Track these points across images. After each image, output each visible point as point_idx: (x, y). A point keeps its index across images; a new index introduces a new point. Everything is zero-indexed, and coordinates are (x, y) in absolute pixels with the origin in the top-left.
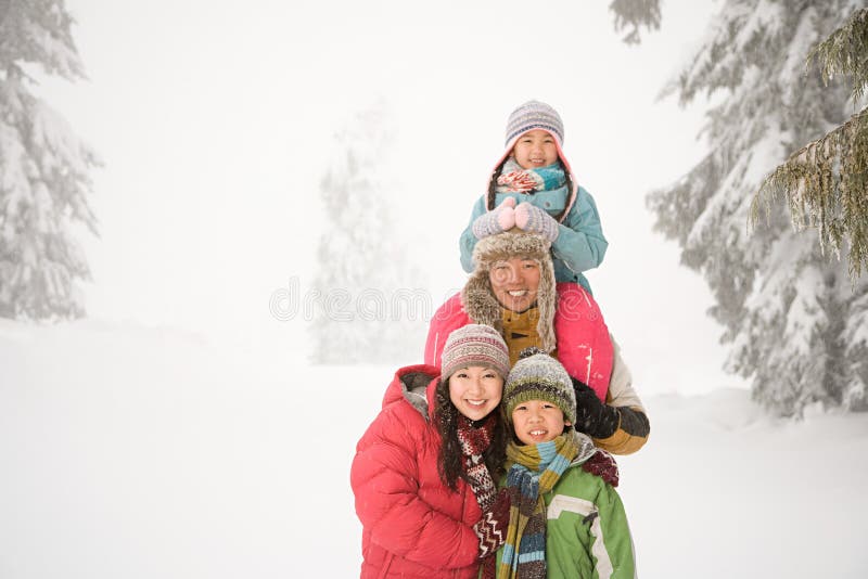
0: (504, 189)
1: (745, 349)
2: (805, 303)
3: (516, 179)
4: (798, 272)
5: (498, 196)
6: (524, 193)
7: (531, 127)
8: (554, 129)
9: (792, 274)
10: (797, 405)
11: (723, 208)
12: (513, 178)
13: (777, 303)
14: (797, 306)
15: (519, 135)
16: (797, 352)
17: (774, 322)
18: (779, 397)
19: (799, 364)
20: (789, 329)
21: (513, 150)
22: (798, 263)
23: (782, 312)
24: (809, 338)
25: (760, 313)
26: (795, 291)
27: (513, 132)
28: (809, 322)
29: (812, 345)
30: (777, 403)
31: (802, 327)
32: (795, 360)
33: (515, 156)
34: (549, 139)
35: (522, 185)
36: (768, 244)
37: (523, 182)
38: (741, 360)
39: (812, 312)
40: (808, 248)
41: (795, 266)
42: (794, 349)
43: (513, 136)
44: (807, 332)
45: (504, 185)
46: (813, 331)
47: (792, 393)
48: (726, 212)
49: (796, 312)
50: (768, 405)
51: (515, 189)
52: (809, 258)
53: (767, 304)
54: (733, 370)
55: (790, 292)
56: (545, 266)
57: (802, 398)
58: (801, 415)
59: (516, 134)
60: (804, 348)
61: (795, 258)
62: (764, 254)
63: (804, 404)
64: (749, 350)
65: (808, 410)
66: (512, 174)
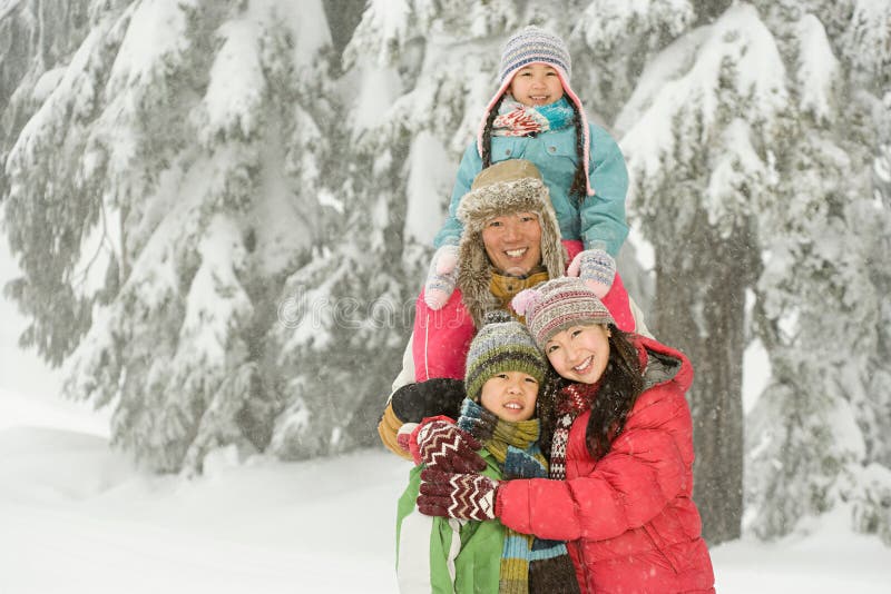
0: (503, 133)
1: (105, 356)
2: (215, 278)
3: (517, 121)
4: (203, 225)
5: (494, 140)
6: (526, 135)
7: (530, 60)
8: (557, 62)
9: (192, 228)
10: (193, 452)
11: (70, 107)
12: (513, 120)
13: (168, 277)
14: (201, 282)
15: (516, 70)
16: (203, 361)
17: (162, 308)
18: (157, 440)
19: (203, 381)
20: (191, 320)
21: (510, 86)
22: (202, 209)
23: (176, 290)
24: (224, 335)
25: (138, 293)
26: (198, 257)
27: (510, 66)
28: (222, 309)
29: (229, 348)
30: (152, 450)
31: (212, 318)
32: (196, 375)
33: (512, 94)
34: (551, 71)
35: (523, 127)
36: (153, 174)
37: (524, 124)
38: (98, 374)
39: (226, 293)
40: (218, 184)
41: (197, 214)
42: (199, 356)
43: (510, 70)
44: (221, 327)
45: (502, 128)
46: (229, 324)
47: (182, 432)
48: (74, 116)
49: (201, 293)
50: (139, 454)
51: (515, 131)
52: (221, 202)
53: (151, 278)
54: (82, 392)
55: (190, 257)
56: (546, 217)
57: (199, 440)
58: (200, 469)
59: (513, 68)
60: (216, 354)
61: (197, 201)
62: (147, 192)
63: (203, 451)
64: (113, 358)
65: (210, 461)
66: (511, 116)
